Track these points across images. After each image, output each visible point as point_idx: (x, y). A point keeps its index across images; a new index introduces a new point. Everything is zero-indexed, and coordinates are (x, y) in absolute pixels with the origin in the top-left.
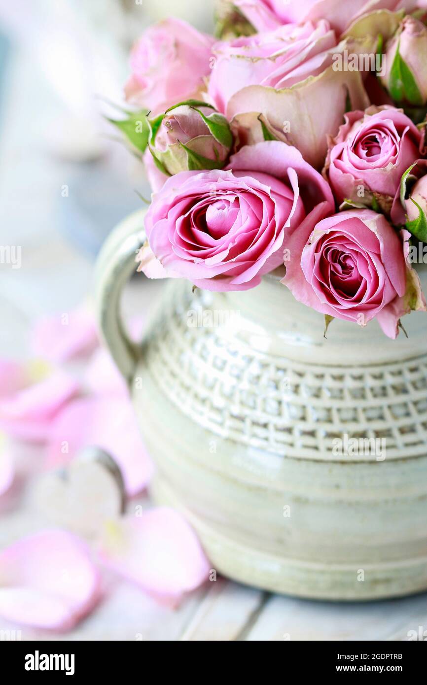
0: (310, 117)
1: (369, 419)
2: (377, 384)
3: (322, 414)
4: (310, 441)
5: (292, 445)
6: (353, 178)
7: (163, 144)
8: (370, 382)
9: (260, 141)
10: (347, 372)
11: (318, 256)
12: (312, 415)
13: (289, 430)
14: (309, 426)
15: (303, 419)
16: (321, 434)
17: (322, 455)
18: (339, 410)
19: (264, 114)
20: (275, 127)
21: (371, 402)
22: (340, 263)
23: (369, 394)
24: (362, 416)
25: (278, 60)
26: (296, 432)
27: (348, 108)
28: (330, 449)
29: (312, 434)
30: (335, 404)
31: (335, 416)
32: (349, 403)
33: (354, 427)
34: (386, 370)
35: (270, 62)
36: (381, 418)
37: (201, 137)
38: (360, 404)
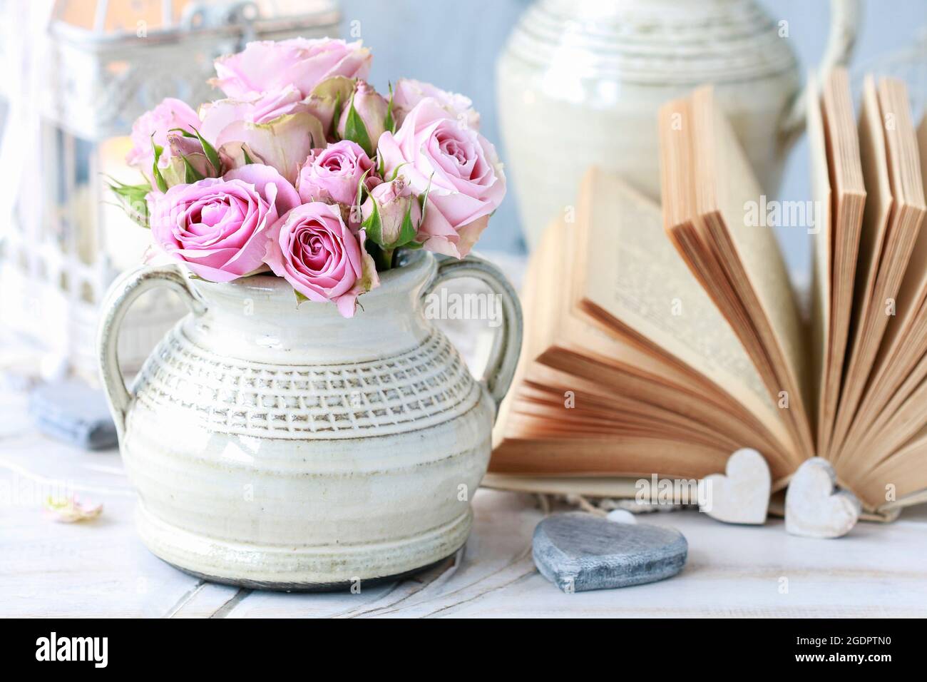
0: (282, 149)
1: (330, 406)
2: (336, 378)
3: (291, 402)
4: (281, 424)
5: (266, 428)
6: (319, 189)
7: (166, 161)
8: (330, 377)
9: (242, 165)
10: (312, 370)
11: (293, 236)
12: (282, 403)
13: (264, 416)
14: (280, 412)
15: (276, 406)
16: (290, 418)
17: (292, 434)
18: (305, 398)
19: (247, 144)
20: (255, 154)
21: (331, 391)
22: (310, 245)
23: (330, 386)
24: (324, 403)
25: (257, 104)
26: (270, 417)
27: (312, 146)
28: (297, 430)
29: (283, 418)
30: (302, 393)
31: (302, 403)
32: (313, 392)
33: (317, 412)
34: (343, 368)
35: (250, 105)
36: (340, 404)
37: (196, 154)
38: (323, 393)
